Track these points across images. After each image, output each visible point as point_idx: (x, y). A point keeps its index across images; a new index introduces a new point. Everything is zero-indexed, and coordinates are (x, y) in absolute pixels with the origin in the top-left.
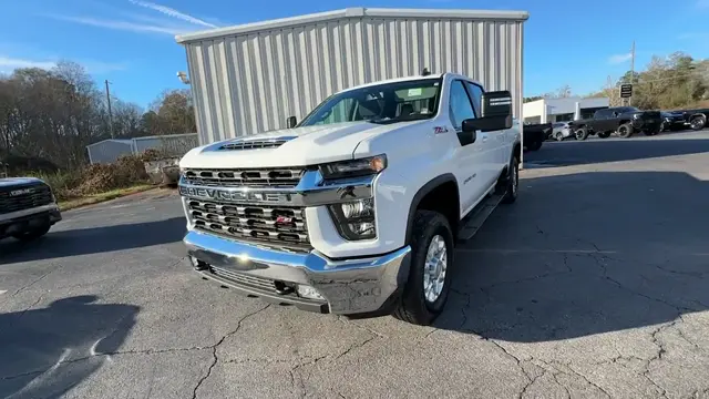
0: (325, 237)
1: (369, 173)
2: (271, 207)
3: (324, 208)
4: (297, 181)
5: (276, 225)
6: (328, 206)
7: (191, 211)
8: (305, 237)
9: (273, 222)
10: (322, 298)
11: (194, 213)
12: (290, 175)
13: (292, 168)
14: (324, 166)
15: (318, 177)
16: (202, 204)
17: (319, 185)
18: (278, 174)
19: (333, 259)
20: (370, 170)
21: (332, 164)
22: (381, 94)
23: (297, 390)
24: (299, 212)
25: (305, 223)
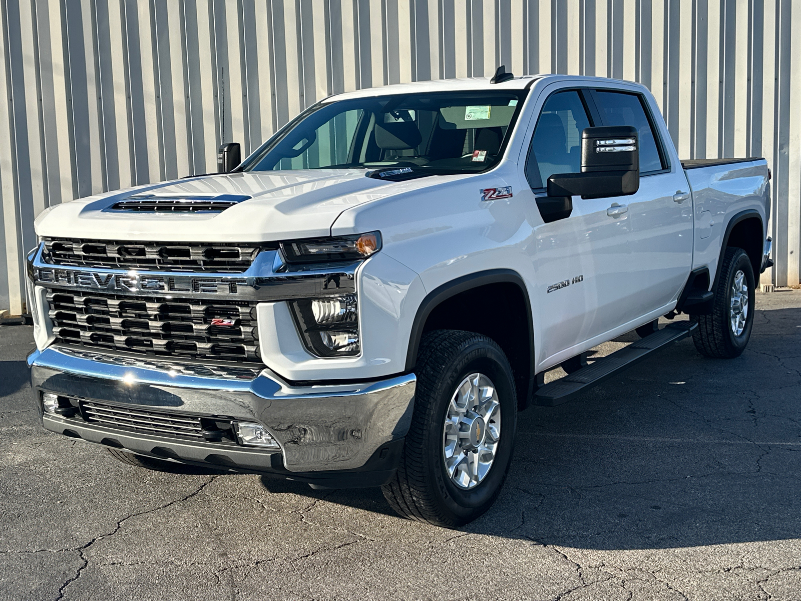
0: (284, 349)
1: (353, 258)
2: (204, 302)
3: (283, 305)
4: (247, 263)
5: (209, 330)
6: (290, 302)
7: (53, 313)
8: (253, 349)
9: (205, 327)
10: (274, 444)
11: (59, 316)
12: (237, 255)
13: (241, 245)
14: (288, 243)
15: (279, 259)
16: (79, 300)
17: (278, 271)
18: (218, 254)
19: (292, 384)
20: (356, 253)
21: (300, 242)
22: (412, 113)
23: (225, 589)
24: (248, 310)
25: (256, 327)
